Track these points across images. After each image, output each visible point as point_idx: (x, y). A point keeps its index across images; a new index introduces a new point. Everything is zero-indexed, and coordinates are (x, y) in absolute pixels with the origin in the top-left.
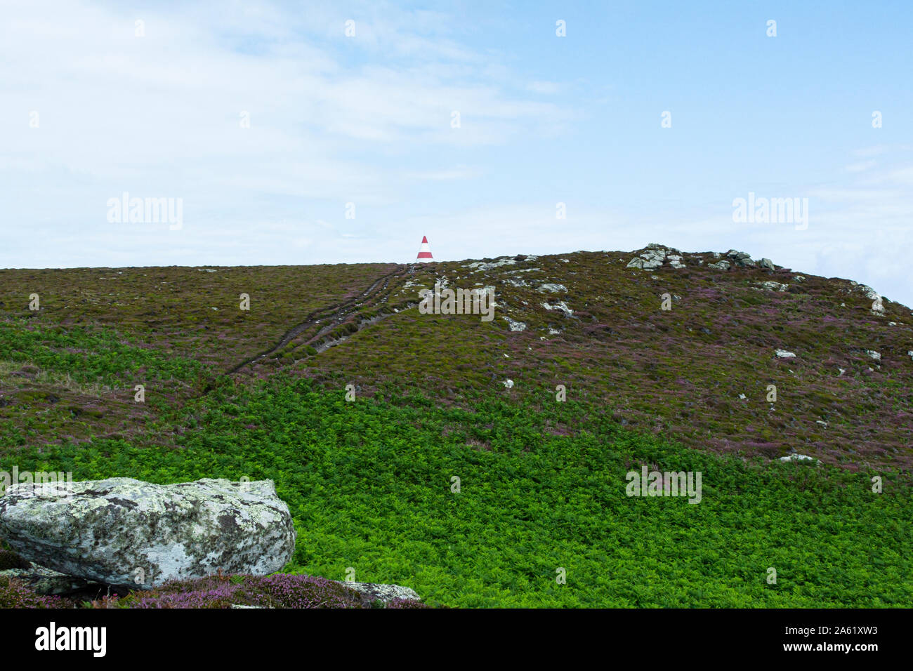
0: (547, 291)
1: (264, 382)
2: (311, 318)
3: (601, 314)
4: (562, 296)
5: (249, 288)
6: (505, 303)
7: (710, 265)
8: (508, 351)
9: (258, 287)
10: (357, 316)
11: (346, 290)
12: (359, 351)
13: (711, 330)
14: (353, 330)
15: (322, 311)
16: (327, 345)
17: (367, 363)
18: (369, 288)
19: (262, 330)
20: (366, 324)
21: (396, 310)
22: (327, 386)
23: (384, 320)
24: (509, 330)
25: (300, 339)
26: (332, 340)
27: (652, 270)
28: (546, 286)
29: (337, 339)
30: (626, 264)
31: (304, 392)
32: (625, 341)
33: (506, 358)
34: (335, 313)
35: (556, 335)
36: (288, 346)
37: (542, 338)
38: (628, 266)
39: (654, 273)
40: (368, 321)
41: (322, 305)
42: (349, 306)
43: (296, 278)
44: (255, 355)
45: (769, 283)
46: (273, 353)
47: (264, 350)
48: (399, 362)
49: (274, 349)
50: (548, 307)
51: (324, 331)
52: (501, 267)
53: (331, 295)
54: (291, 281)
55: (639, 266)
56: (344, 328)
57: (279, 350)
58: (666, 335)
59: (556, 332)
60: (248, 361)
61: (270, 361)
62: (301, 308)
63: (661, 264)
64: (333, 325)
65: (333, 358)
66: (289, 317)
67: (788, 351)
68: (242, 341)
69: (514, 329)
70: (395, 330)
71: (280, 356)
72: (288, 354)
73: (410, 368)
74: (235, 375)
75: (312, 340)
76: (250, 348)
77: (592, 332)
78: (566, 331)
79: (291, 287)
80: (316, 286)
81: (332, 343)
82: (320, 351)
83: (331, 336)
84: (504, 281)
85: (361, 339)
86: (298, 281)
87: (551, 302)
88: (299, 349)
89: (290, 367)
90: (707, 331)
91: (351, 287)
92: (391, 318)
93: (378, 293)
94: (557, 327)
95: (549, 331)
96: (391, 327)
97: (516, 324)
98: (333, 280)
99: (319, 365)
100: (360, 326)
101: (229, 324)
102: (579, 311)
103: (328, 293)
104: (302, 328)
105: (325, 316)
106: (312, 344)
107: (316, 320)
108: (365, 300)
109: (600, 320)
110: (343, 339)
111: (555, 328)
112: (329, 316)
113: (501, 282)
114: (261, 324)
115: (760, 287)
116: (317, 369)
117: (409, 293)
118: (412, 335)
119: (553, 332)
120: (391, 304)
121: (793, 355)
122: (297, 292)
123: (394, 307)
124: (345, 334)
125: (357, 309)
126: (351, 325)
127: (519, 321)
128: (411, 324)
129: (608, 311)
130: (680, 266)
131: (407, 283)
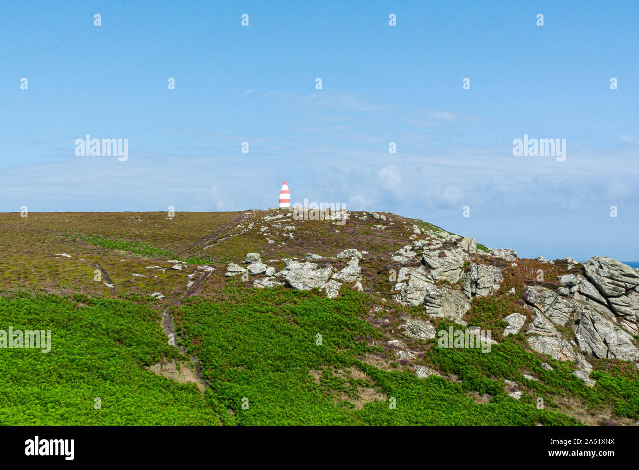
0: (287, 229)
1: (188, 257)
2: (203, 239)
3: (304, 238)
4: (292, 231)
5: (184, 228)
6: (270, 233)
7: (359, 218)
8: (264, 250)
9: (187, 227)
10: (217, 238)
11: (216, 228)
12: (216, 249)
14: (216, 242)
15: (207, 236)
16: (207, 247)
17: (217, 253)
18: (225, 227)
19: (188, 242)
21: (231, 236)
22: (205, 259)
23: (226, 239)
24: (268, 243)
25: (199, 246)
28: (287, 227)
29: (210, 246)
31: (198, 260)
32: (308, 247)
33: (262, 252)
34: (211, 237)
36: (195, 247)
37: (278, 246)
40: (221, 240)
41: (207, 234)
42: (216, 234)
44: (185, 250)
45: (378, 226)
47: (188, 249)
48: (228, 253)
50: (285, 235)
51: (207, 243)
52: (276, 219)
53: (211, 230)
56: (213, 242)
57: (192, 249)
59: (284, 244)
60: (183, 252)
61: (189, 252)
62: (200, 235)
64: (210, 241)
66: (196, 238)
67: (367, 251)
68: (182, 246)
69: (270, 243)
71: (193, 250)
72: (195, 250)
73: (231, 254)
74: (179, 255)
76: (184, 248)
77: (297, 244)
78: (288, 244)
79: (198, 227)
80: (207, 227)
82: (204, 249)
83: (208, 245)
84: (273, 225)
85: (217, 246)
87: (287, 233)
88: (198, 248)
89: (195, 254)
90: (341, 244)
91: (218, 227)
92: (228, 239)
93: (227, 229)
94: (285, 242)
96: (228, 242)
97: (271, 241)
99: (203, 253)
100: (218, 241)
101: (178, 241)
102: (296, 236)
104: (200, 242)
105: (207, 238)
106: (202, 247)
107: (205, 239)
108: (222, 232)
109: (302, 240)
110: (212, 245)
111: (284, 242)
112: (209, 238)
113: (271, 226)
114: (187, 240)
115: (374, 227)
117: (238, 230)
118: (234, 244)
119: (283, 244)
120: (230, 234)
121: (367, 253)
122: (200, 229)
125: (219, 235)
128: (235, 241)
129: (306, 237)
131: (238, 225)
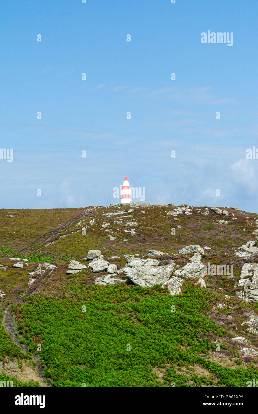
0: (129, 225)
1: (29, 255)
2: (44, 236)
3: (146, 234)
4: (133, 227)
5: (25, 225)
6: (111, 230)
7: (201, 213)
8: (106, 246)
9: (28, 224)
10: (59, 235)
11: (58, 225)
12: (57, 246)
13: (184, 239)
14: (57, 239)
15: (48, 233)
16: (48, 244)
17: (59, 250)
18: (66, 224)
19: (29, 240)
20: (62, 237)
21: (73, 233)
22: (46, 256)
23: (67, 236)
24: (110, 239)
25: (40, 243)
26: (50, 243)
27: (177, 216)
28: (128, 223)
29: (52, 243)
30: (167, 213)
31: (40, 257)
32: (150, 244)
33: (104, 249)
34: (52, 234)
35: (126, 241)
36: (37, 245)
37: (120, 242)
38: (167, 214)
39: (176, 217)
40: (63, 237)
41: (48, 231)
42: (56, 231)
43: (41, 220)
44: (27, 247)
45: (221, 221)
46: (32, 247)
47: (29, 246)
48: (69, 250)
49: (32, 245)
50: (126, 231)
51: (48, 240)
52: (117, 215)
53: (52, 227)
54: (39, 221)
55: (172, 214)
56: (54, 239)
57: (33, 246)
58: (166, 241)
59: (126, 240)
60: (25, 249)
61: (31, 249)
62: (41, 232)
63: (181, 213)
64: (51, 238)
65: (49, 248)
66: (38, 235)
67: (209, 247)
68: (23, 243)
69: (111, 239)
70: (70, 240)
71: (34, 247)
72: (36, 247)
73: (72, 251)
74: (21, 253)
75: (44, 243)
76: (25, 245)
77: (139, 240)
78: (130, 240)
79: (39, 224)
80: (48, 224)
81: (50, 244)
82: (46, 246)
83: (50, 241)
84: (114, 221)
85: (58, 242)
86: (42, 221)
87: (128, 229)
88: (39, 245)
89: (36, 251)
90: (183, 240)
91: (59, 224)
92: (70, 235)
93: (68, 226)
94: (127, 238)
95: (123, 240)
96: (69, 239)
97: (112, 237)
98: (54, 221)
99: (44, 250)
100: (60, 238)
101: (19, 238)
102: (137, 233)
103: (51, 226)
104: (41, 239)
105: (49, 235)
106: (44, 244)
107: (46, 236)
108: (63, 229)
109: (144, 236)
110: (53, 242)
111: (126, 239)
112: (50, 235)
113: (112, 222)
114: (29, 238)
115: (217, 222)
116: (44, 251)
117: (79, 226)
118: (75, 241)
119: (125, 240)
120: (71, 231)
121: (210, 248)
122: (41, 226)
123: (72, 232)
124: (54, 241)
125: (60, 232)
126: (56, 238)
127: (113, 236)
128: (76, 238)
129: (148, 233)
130: (190, 214)
131: (80, 222)
